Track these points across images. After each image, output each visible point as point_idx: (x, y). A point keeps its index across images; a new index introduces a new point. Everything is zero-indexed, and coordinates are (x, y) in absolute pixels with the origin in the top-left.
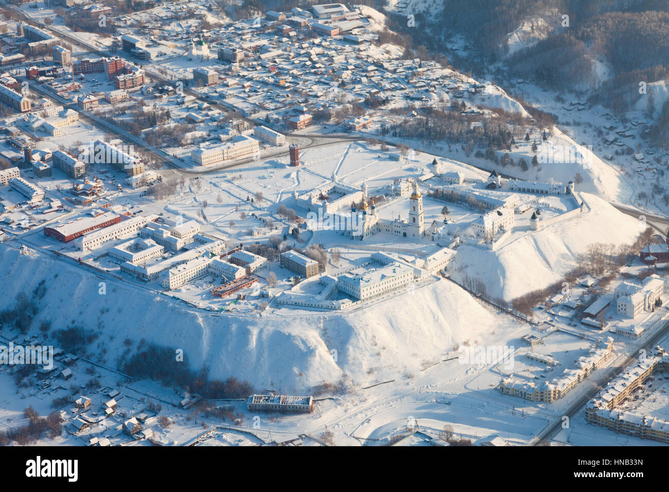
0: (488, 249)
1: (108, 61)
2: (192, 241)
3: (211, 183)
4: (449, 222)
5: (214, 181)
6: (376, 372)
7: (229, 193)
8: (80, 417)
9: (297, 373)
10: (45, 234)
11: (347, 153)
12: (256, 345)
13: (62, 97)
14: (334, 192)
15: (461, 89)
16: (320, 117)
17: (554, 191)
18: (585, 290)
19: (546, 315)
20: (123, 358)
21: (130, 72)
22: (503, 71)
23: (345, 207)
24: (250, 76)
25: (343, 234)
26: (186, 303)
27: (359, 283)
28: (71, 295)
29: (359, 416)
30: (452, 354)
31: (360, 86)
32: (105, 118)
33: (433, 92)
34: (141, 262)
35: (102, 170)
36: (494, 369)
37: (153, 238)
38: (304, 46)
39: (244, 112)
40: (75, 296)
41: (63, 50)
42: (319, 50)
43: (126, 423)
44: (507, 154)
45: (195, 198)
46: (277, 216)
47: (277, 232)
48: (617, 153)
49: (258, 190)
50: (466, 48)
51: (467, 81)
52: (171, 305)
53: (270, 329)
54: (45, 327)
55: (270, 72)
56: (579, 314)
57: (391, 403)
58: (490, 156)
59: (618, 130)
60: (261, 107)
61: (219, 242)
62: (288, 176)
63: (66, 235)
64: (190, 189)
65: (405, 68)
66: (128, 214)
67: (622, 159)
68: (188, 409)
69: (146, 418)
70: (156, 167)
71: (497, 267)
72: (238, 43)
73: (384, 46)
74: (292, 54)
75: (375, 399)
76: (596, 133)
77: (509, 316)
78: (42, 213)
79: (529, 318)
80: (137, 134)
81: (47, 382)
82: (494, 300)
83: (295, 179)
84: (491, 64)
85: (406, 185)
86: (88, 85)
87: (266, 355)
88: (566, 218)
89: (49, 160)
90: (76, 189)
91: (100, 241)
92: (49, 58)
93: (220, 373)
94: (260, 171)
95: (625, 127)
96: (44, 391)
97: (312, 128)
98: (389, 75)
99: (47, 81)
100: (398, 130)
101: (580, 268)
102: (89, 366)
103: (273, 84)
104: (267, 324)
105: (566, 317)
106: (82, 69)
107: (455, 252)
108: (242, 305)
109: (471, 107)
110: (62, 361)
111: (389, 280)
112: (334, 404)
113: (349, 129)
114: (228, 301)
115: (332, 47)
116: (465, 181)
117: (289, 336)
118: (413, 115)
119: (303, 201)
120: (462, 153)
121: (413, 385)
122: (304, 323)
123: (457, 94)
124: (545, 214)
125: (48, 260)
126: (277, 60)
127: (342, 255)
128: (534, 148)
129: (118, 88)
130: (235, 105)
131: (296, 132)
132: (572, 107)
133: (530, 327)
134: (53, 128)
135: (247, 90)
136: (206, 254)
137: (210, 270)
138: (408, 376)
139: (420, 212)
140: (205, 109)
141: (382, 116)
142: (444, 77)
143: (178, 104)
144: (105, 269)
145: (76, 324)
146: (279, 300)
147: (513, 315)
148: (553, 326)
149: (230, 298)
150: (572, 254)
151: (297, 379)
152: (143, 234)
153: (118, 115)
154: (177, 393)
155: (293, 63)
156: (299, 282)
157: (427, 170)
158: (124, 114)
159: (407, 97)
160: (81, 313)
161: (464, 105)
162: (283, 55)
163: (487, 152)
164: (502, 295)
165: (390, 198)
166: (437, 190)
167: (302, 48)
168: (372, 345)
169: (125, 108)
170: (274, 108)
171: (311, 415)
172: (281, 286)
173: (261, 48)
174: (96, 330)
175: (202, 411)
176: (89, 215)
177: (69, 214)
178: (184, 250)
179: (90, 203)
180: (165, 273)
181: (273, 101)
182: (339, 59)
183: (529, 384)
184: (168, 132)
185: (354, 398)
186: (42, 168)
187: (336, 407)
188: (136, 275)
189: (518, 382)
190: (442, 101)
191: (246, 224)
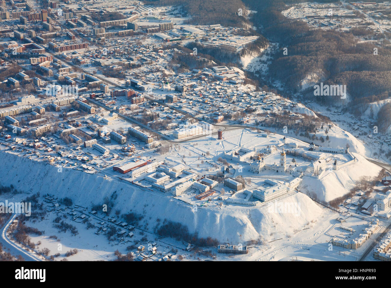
0: (316, 178)
1: (127, 91)
2: (181, 173)
3: (184, 147)
4: (297, 166)
5: (185, 146)
6: (274, 235)
7: (193, 151)
8: (141, 255)
9: (239, 235)
10: (114, 170)
11: (242, 134)
12: (220, 222)
13: (108, 107)
14: (241, 151)
15: (287, 105)
16: (227, 117)
17: (340, 152)
18: (360, 197)
19: (345, 208)
20: (156, 227)
21: (138, 96)
22: (301, 97)
23: (247, 158)
24: (191, 98)
25: (249, 171)
26: (185, 202)
27: (264, 194)
28: (130, 198)
29: (269, 255)
30: (307, 226)
31: (241, 103)
32: (130, 117)
33: (274, 106)
34: (160, 183)
35: (133, 141)
36: (326, 234)
37: (164, 172)
38: (212, 85)
39: (192, 114)
40: (131, 199)
41: (105, 86)
42: (220, 87)
43: (164, 258)
44: (314, 135)
45: (178, 154)
46: (218, 162)
47: (219, 170)
48: (360, 134)
49: (206, 150)
50: (282, 87)
51: (288, 102)
52: (178, 203)
53: (225, 215)
54: (118, 213)
55: (199, 96)
56: (360, 208)
57: (282, 249)
58: (307, 135)
59: (358, 124)
60: (199, 112)
61: (195, 174)
62: (218, 144)
63: (124, 170)
64: (175, 150)
65: (259, 95)
66: (150, 161)
67: (363, 137)
68: (190, 251)
69: (171, 255)
70: (158, 139)
71: (321, 187)
72: (182, 83)
73: (247, 85)
74: (208, 88)
75: (275, 247)
76: (348, 125)
77: (328, 209)
78: (110, 160)
79: (338, 210)
80: (146, 124)
81: (122, 238)
82: (321, 201)
83: (222, 145)
84: (294, 94)
85: (273, 149)
86: (119, 102)
87: (224, 226)
88: (348, 164)
89: (108, 136)
90: (124, 149)
91: (140, 173)
92: (98, 89)
93: (203, 234)
94: (205, 141)
95: (361, 123)
96: (122, 242)
97: (224, 122)
98: (253, 98)
99: (100, 99)
100: (263, 123)
101: (357, 187)
102: (141, 231)
103: (202, 102)
104: (224, 212)
105: (354, 210)
106: (115, 95)
107: (302, 179)
108: (210, 204)
109: (292, 113)
110: (128, 228)
111: (276, 192)
112: (257, 249)
113: (241, 123)
114: (204, 201)
115: (225, 85)
116: (298, 147)
117: (234, 218)
118: (268, 117)
119: (228, 155)
120: (293, 134)
121: (291, 241)
122: (240, 212)
123: (285, 107)
124: (338, 163)
125: (117, 182)
126: (202, 91)
127: (252, 181)
128: (326, 132)
129: (133, 103)
130: (187, 111)
131: (217, 124)
132: (335, 114)
133: (339, 214)
134: (107, 121)
135: (191, 104)
136: (191, 180)
137: (193, 187)
138: (288, 237)
139: (285, 161)
140: (174, 113)
141: (255, 117)
142: (278, 100)
143: (161, 110)
144: (145, 186)
145: (132, 211)
146: (227, 201)
147: (330, 208)
148: (349, 214)
149: (204, 200)
150: (353, 181)
151: (239, 238)
152: (159, 170)
153: (135, 115)
154: (183, 244)
155: (209, 93)
156: (235, 193)
157: (280, 142)
158: (138, 115)
159: (263, 109)
160: (134, 207)
161: (289, 112)
162: (203, 89)
163: (305, 134)
164: (324, 199)
165: (267, 154)
166: (288, 151)
167: (212, 86)
168: (271, 222)
169: (137, 113)
170: (205, 113)
171: (247, 254)
172: (226, 195)
173: (193, 86)
174: (142, 214)
175: (196, 252)
176: (133, 161)
177: (122, 161)
178: (179, 178)
179: (131, 156)
180: (173, 188)
181: (204, 110)
182: (229, 91)
183: (345, 240)
184: (160, 123)
185: (265, 247)
186: (107, 139)
187: (258, 251)
188: (159, 189)
189: (340, 240)
190: (279, 110)
191: (204, 166)
